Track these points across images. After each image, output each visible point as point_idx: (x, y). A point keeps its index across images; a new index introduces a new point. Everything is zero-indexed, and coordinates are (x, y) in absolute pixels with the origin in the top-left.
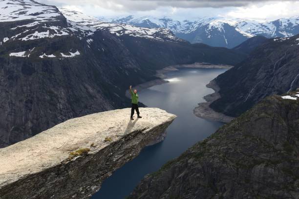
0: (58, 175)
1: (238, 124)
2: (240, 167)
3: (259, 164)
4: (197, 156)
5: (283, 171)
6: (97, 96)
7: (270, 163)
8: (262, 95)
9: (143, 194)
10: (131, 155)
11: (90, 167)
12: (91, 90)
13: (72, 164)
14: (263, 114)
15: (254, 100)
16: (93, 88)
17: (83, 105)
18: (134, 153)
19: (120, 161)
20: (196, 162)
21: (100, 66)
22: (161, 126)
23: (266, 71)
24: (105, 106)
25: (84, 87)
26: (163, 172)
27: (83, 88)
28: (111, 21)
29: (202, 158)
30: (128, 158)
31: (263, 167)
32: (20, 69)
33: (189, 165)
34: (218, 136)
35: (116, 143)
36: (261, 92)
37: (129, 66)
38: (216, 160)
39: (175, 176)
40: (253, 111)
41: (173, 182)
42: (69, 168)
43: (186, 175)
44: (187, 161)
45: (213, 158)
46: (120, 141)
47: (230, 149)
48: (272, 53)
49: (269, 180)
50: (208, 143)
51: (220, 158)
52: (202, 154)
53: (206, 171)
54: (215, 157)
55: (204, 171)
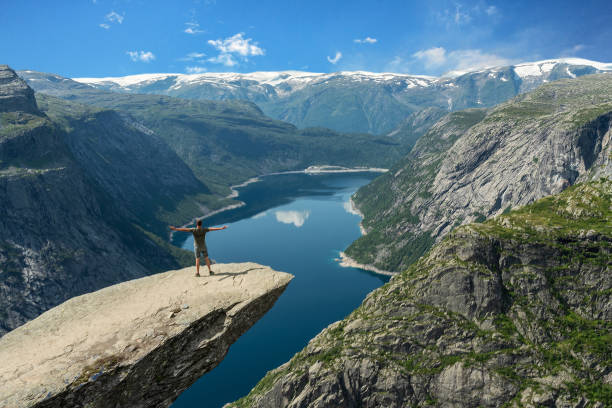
1: (404, 285)
2: (415, 374)
3: (452, 364)
4: (327, 358)
5: (500, 373)
6: (109, 249)
7: (473, 360)
8: (447, 224)
10: (208, 361)
11: (125, 393)
12: (95, 237)
13: (90, 388)
14: (451, 263)
15: (432, 235)
16: (99, 232)
18: (214, 357)
19: (187, 374)
20: (325, 371)
21: (111, 184)
22: (265, 298)
23: (450, 176)
24: (127, 269)
25: (80, 231)
27: (76, 233)
29: (337, 360)
30: (204, 367)
31: (460, 369)
33: (313, 376)
34: (368, 312)
35: (176, 339)
36: (444, 219)
37: (173, 181)
38: (366, 362)
39: (285, 402)
40: (432, 257)
42: (84, 397)
43: (308, 399)
44: (307, 368)
45: (360, 358)
46: (184, 333)
47: (392, 337)
48: (459, 141)
49: (475, 394)
50: (347, 329)
51: (373, 357)
52: (336, 352)
53: (348, 386)
54: (363, 356)
55: (344, 388)
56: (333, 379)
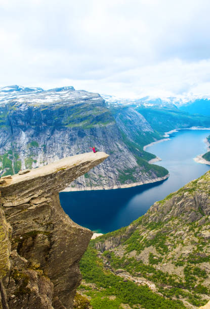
0: (51, 178)
4: (190, 191)
6: (124, 151)
9: (153, 215)
11: (65, 176)
12: (120, 147)
13: (57, 174)
16: (122, 145)
17: (115, 156)
20: (189, 195)
21: (126, 130)
26: (167, 201)
27: (115, 145)
28: (134, 101)
29: (194, 192)
32: (77, 134)
33: (185, 196)
35: (77, 166)
37: (146, 130)
38: (204, 194)
39: (175, 203)
41: (173, 207)
43: (183, 203)
44: (183, 193)
45: (202, 192)
46: (80, 165)
50: (198, 182)
51: (207, 192)
52: (194, 189)
53: (197, 201)
54: (203, 191)
55: (195, 201)
56: (192, 198)
